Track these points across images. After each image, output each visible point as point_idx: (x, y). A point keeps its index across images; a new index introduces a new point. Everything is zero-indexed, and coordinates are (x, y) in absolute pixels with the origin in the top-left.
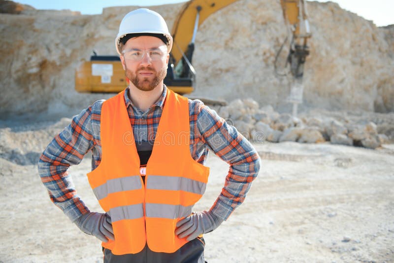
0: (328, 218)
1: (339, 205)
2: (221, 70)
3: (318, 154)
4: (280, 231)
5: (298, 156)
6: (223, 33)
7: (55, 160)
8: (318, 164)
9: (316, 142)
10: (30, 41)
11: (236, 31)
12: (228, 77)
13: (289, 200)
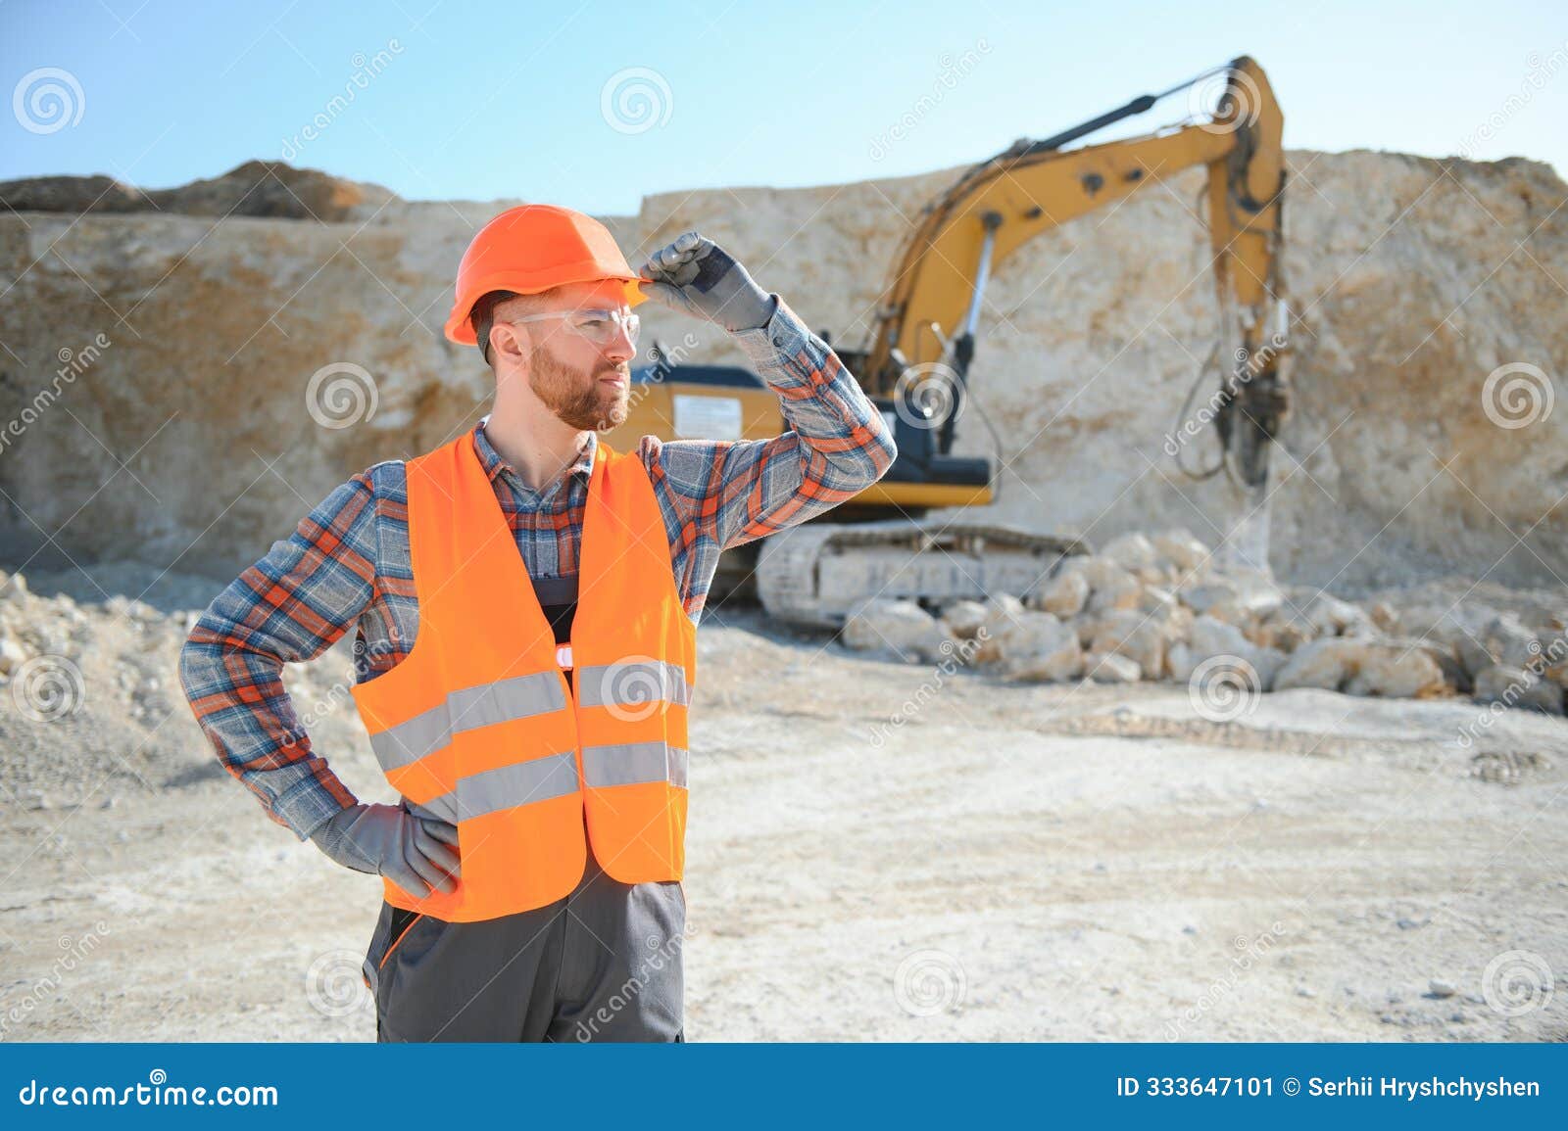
0: (1396, 930)
1: (1446, 897)
2: (1074, 423)
3: (1416, 734)
4: (1216, 955)
5: (1334, 739)
6: (1084, 286)
7: (229, 634)
8: (1406, 767)
9: (1416, 696)
10: (383, 318)
11: (1135, 277)
12: (1097, 449)
13: (1271, 871)
